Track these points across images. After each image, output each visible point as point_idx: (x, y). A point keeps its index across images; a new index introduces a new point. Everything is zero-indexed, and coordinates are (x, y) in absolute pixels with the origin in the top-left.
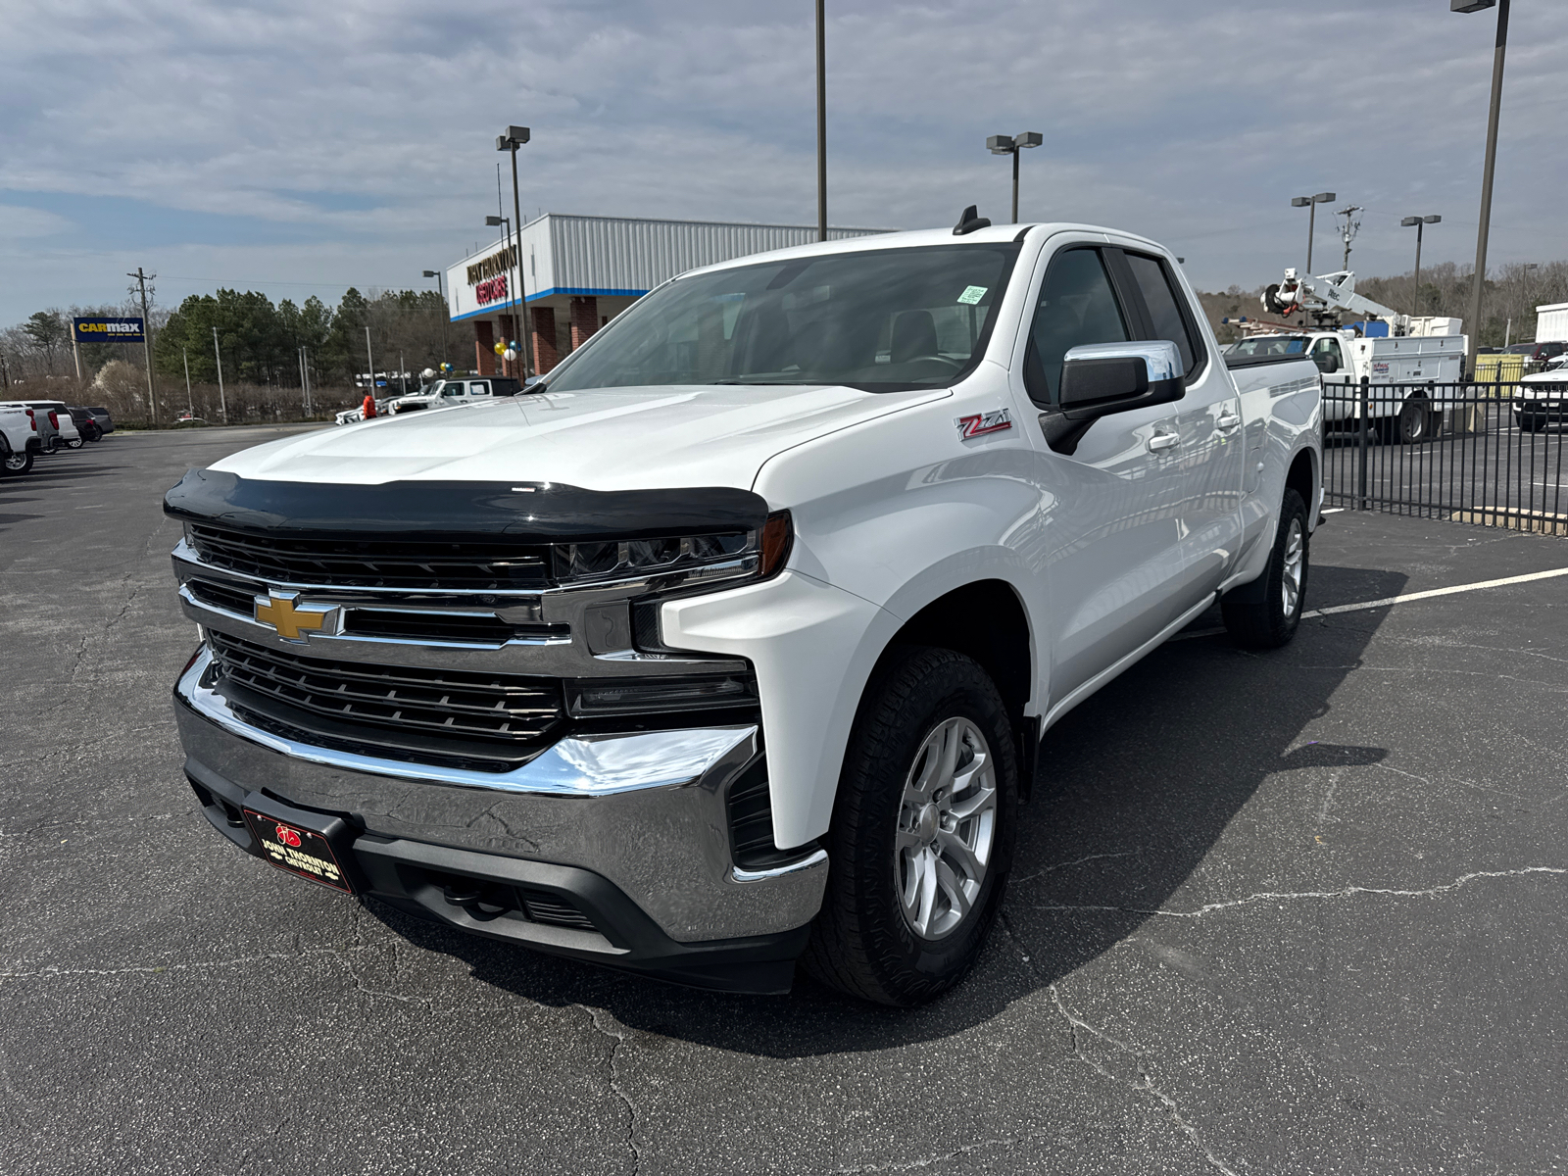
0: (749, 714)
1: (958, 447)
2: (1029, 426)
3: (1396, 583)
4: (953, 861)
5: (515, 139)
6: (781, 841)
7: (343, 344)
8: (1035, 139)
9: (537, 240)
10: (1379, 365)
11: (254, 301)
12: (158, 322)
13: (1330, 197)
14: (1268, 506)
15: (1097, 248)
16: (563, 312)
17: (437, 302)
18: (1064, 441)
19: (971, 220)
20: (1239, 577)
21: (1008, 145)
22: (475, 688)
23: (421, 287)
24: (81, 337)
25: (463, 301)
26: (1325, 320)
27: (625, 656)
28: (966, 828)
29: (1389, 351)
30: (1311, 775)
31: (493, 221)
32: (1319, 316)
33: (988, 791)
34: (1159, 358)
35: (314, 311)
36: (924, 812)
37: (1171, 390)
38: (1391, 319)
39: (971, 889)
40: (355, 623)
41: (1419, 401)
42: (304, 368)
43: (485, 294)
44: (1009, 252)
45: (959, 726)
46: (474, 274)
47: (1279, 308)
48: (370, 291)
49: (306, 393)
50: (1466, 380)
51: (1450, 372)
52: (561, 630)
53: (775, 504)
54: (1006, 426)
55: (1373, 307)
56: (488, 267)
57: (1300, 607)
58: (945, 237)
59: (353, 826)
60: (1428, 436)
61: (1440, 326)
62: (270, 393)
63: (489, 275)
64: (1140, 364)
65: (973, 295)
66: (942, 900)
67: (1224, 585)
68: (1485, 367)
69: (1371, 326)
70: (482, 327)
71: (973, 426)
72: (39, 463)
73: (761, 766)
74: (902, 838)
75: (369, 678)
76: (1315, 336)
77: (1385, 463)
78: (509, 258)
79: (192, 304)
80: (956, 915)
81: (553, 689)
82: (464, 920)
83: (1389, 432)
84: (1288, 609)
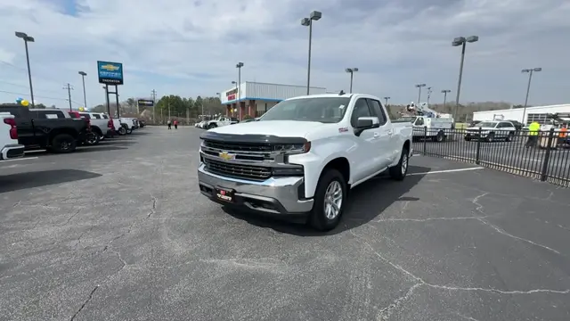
0: (303, 175)
1: (338, 134)
2: (351, 131)
3: (429, 170)
4: (334, 207)
5: (240, 65)
6: (306, 196)
7: (196, 108)
8: (356, 70)
9: (243, 87)
10: (432, 124)
11: (177, 98)
12: (156, 102)
13: (424, 85)
14: (399, 151)
15: (366, 99)
16: (247, 103)
17: (218, 100)
18: (358, 134)
19: (342, 93)
20: (393, 165)
21: (350, 71)
22: (257, 168)
23: (216, 96)
24: (140, 104)
25: (225, 100)
26: (420, 113)
27: (283, 164)
28: (336, 201)
29: (434, 121)
30: (403, 202)
31: (233, 82)
32: (419, 112)
33: (341, 196)
34: (375, 120)
35: (190, 100)
36: (330, 197)
37: (377, 126)
38: (435, 114)
39: (337, 213)
40: (237, 157)
41: (441, 133)
42: (188, 113)
43: (230, 98)
44: (349, 99)
45: (336, 183)
46: (228, 94)
47: (410, 110)
48: (203, 97)
49: (188, 119)
50: (453, 128)
51: (450, 126)
52: (272, 159)
53: (308, 140)
54: (347, 130)
55: (431, 111)
56: (231, 92)
57: (406, 172)
58: (337, 96)
59: (234, 191)
60: (444, 141)
61: (447, 116)
62: (180, 119)
63: (231, 95)
64: (371, 121)
65: (342, 107)
66: (332, 214)
67: (390, 166)
68: (458, 126)
69: (430, 115)
70: (229, 106)
71: (341, 130)
72: (133, 131)
73: (304, 183)
74: (325, 200)
75: (237, 166)
76: (418, 117)
77: (431, 146)
78: (235, 91)
79: (165, 99)
80: (334, 216)
81: (270, 169)
82: (252, 208)
83: (434, 139)
84: (403, 173)
